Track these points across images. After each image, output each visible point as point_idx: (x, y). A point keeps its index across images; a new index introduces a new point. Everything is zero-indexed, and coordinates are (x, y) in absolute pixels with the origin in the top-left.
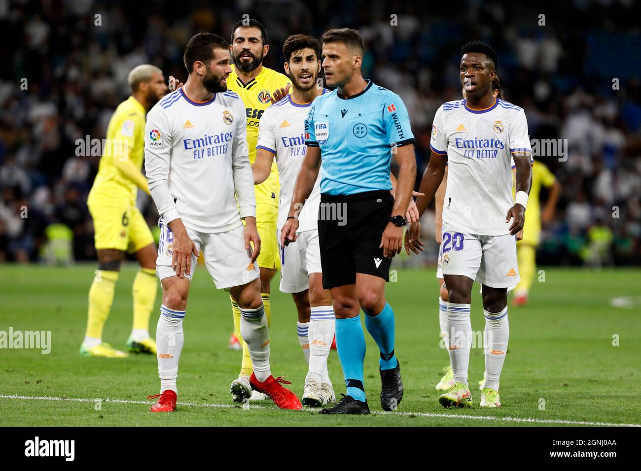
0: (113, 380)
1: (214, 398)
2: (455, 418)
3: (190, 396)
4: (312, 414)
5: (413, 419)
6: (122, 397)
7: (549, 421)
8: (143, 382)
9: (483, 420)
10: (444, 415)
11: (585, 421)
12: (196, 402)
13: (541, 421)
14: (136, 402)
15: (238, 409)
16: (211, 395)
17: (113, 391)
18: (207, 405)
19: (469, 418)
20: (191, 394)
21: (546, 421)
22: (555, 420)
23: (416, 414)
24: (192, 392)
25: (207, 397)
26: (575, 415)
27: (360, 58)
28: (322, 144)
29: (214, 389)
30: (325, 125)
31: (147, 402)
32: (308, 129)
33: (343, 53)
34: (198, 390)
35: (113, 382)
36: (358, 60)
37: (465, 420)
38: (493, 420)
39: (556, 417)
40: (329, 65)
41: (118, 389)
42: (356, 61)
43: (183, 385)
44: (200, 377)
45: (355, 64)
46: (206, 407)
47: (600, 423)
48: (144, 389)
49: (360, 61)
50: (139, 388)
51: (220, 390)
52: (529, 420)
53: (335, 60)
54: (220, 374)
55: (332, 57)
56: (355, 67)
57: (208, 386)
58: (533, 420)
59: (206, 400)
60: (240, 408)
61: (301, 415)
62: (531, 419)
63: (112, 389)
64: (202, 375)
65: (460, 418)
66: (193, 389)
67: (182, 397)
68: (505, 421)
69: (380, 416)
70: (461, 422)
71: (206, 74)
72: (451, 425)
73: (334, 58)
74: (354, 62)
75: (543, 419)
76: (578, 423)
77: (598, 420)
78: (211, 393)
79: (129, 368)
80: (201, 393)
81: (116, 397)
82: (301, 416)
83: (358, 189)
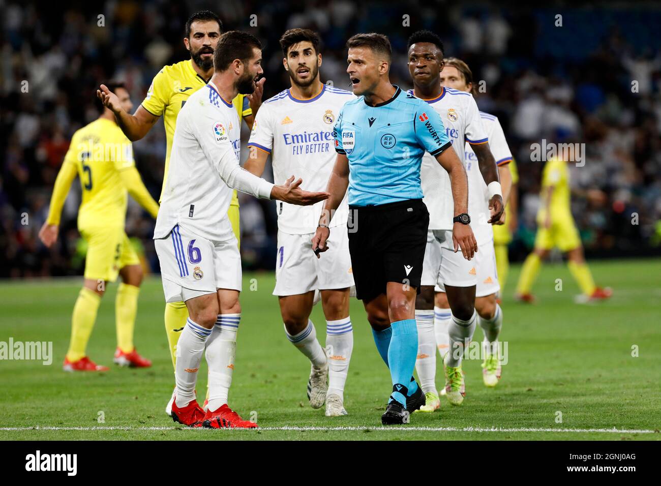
0: (43, 406)
1: (152, 420)
2: (412, 431)
3: (127, 420)
4: (259, 433)
5: (368, 434)
6: (52, 424)
7: (514, 429)
8: (75, 407)
9: (443, 432)
10: (400, 429)
11: (552, 428)
12: (133, 426)
13: (505, 430)
14: (68, 428)
15: (179, 432)
16: (149, 417)
17: (43, 418)
18: (145, 429)
19: (427, 431)
20: (128, 418)
21: (510, 430)
22: (520, 428)
23: (370, 428)
24: (128, 415)
25: (144, 419)
26: (541, 422)
27: (386, 64)
28: (349, 153)
29: (152, 410)
30: (351, 133)
31: (80, 428)
32: (336, 136)
33: (369, 58)
34: (135, 413)
35: (41, 408)
36: (385, 65)
37: (424, 432)
38: (453, 431)
39: (520, 425)
40: (355, 71)
41: (48, 416)
42: (383, 67)
43: (119, 408)
44: (137, 398)
45: (381, 70)
46: (145, 431)
47: (568, 429)
48: (76, 414)
49: (386, 67)
50: (71, 413)
51: (158, 412)
52: (492, 430)
53: (360, 66)
54: (158, 394)
55: (357, 62)
56: (381, 74)
57: (145, 408)
58: (496, 430)
59: (144, 423)
60: (181, 429)
61: (247, 434)
62: (494, 429)
63: (41, 416)
64: (138, 396)
65: (418, 431)
66: (130, 411)
67: (118, 421)
68: (467, 431)
69: (332, 432)
70: (419, 435)
71: (244, 74)
72: (409, 439)
73: (360, 63)
74: (380, 68)
75: (507, 428)
76: (545, 430)
77: (566, 427)
78: (149, 416)
79: (59, 392)
80: (139, 416)
81: (46, 424)
82: (247, 436)
83: (388, 198)
